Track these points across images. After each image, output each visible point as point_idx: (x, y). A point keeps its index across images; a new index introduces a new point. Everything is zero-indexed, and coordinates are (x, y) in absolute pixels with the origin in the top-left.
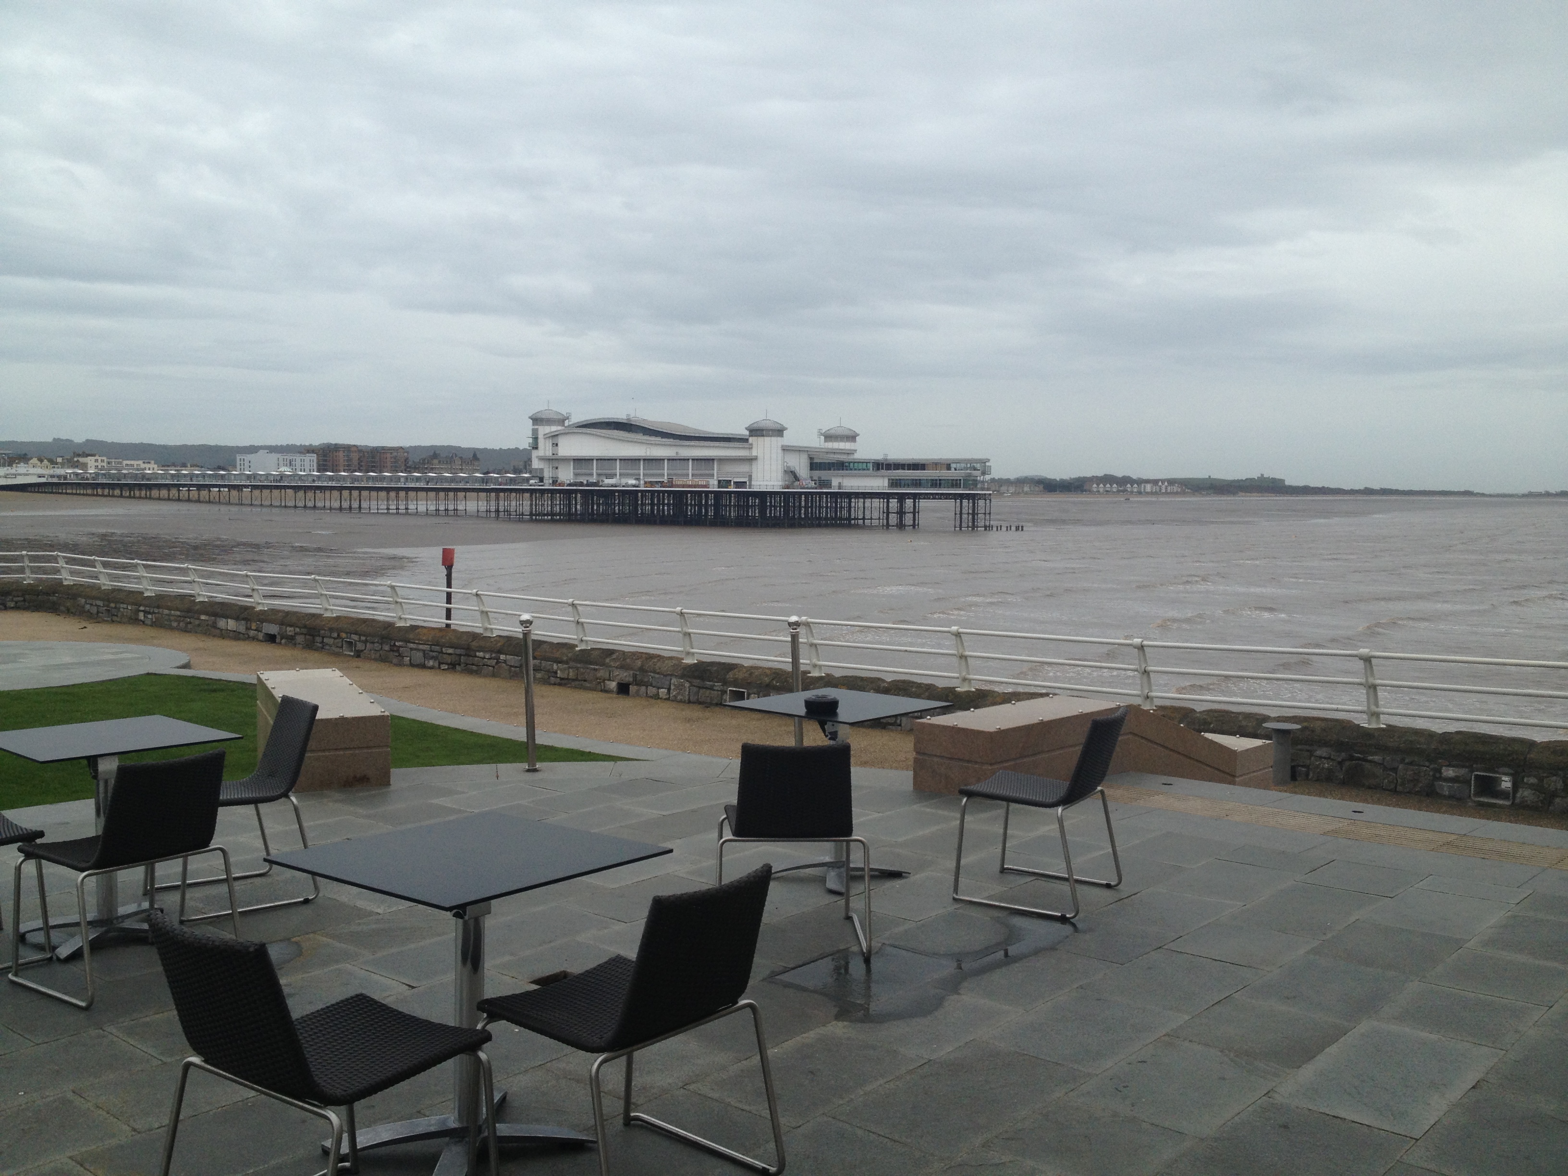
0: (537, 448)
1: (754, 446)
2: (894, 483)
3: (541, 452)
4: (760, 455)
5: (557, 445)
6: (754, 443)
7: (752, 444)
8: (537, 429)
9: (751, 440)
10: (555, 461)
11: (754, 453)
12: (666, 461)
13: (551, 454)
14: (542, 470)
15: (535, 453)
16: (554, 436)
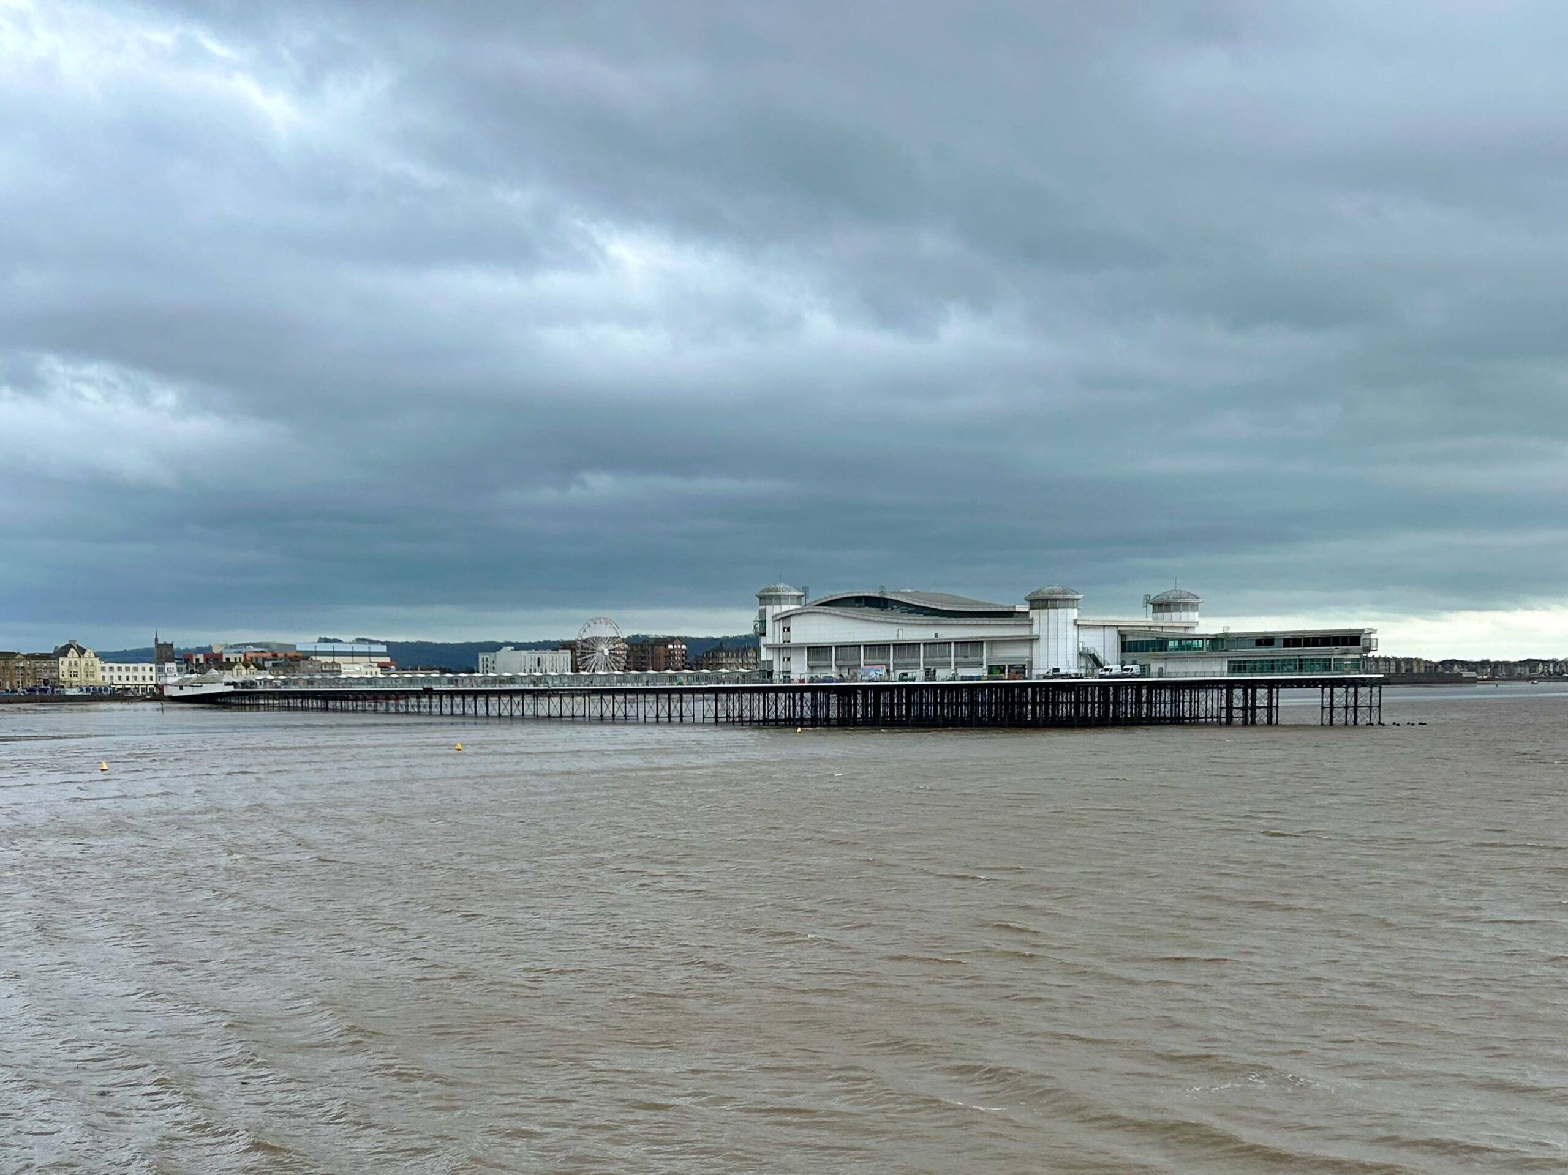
0: (764, 634)
1: (1036, 622)
2: (1237, 666)
3: (768, 640)
4: (1043, 634)
5: (789, 629)
6: (1035, 618)
7: (1032, 620)
8: (765, 610)
9: (1033, 614)
10: (785, 649)
11: (1035, 631)
12: (922, 646)
13: (781, 642)
14: (771, 662)
15: (763, 641)
16: (786, 618)
